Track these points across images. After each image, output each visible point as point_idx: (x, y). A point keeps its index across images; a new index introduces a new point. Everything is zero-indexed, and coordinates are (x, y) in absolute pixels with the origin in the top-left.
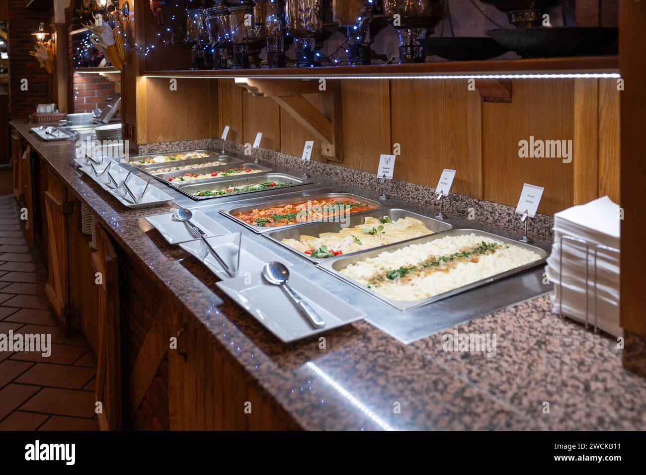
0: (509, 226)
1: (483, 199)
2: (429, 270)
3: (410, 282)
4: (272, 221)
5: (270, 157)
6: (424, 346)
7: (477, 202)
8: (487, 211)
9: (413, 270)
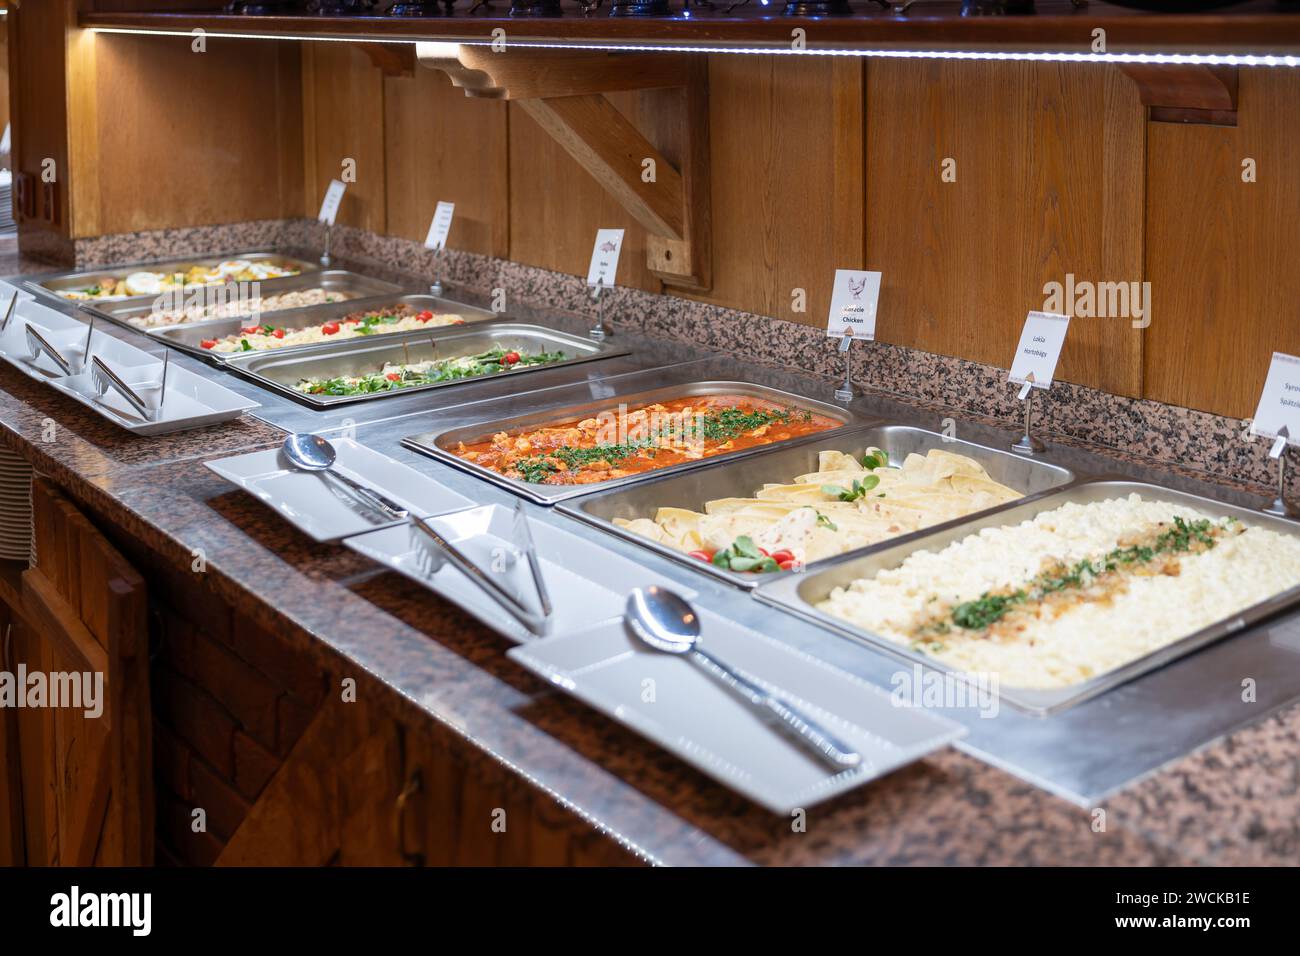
0: (1219, 470)
1: (1144, 396)
2: (1061, 601)
3: (1023, 635)
4: (562, 466)
5: (473, 275)
6: (1135, 811)
7: (1127, 403)
8: (1155, 429)
9: (1019, 599)
